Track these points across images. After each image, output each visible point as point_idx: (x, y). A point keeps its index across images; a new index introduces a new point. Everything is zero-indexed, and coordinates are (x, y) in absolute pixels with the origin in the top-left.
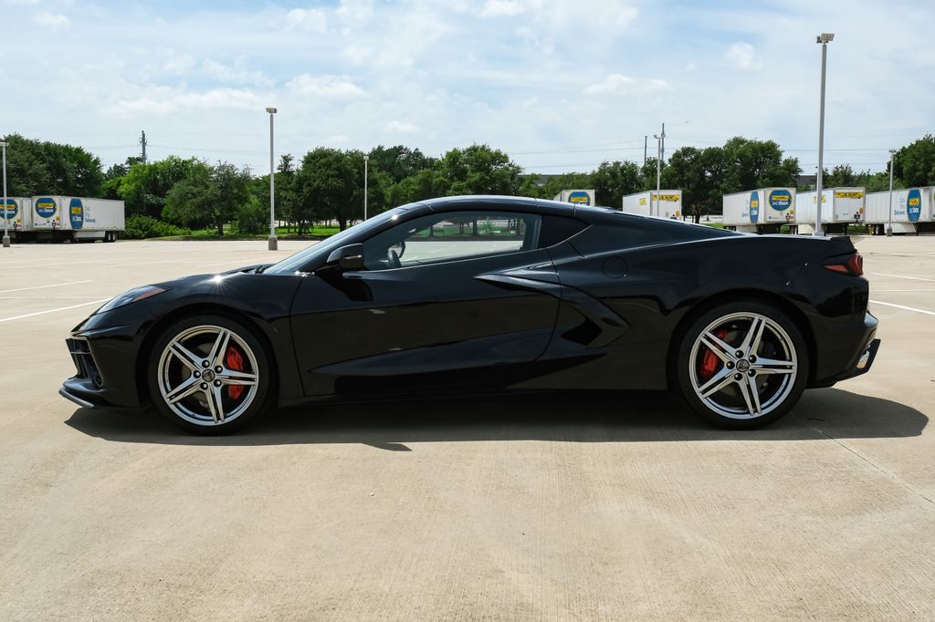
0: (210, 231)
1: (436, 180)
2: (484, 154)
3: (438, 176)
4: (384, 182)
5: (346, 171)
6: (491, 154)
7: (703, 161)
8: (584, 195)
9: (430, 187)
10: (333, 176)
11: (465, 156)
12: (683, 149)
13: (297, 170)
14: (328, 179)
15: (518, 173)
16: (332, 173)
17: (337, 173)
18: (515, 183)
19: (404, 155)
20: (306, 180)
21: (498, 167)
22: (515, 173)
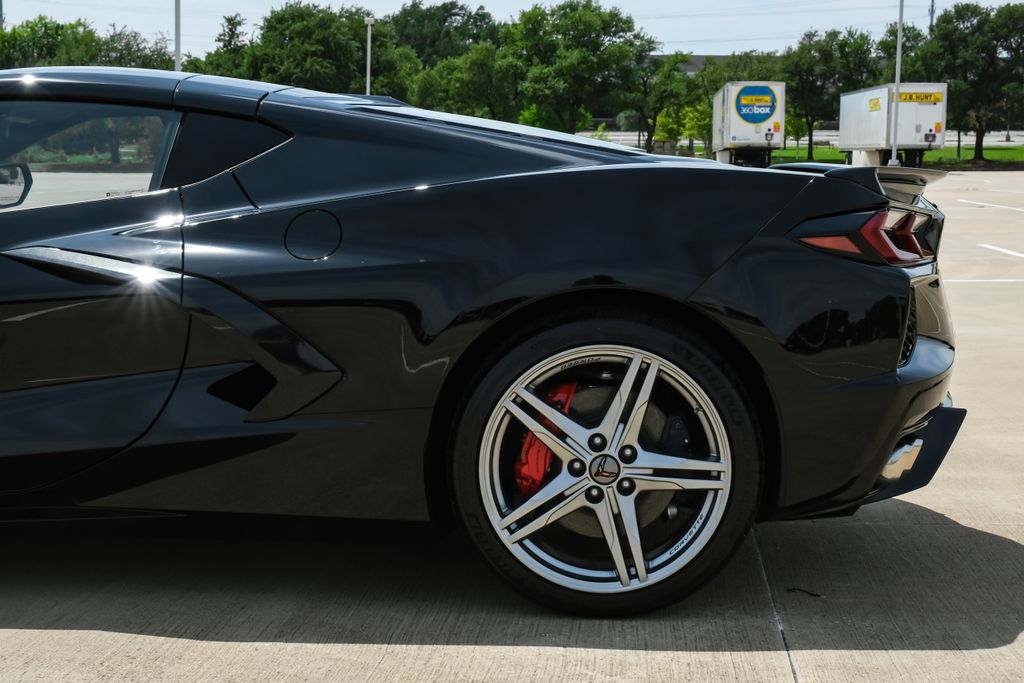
0: (100, 156)
1: (500, 63)
2: (589, 17)
3: (504, 57)
4: (407, 66)
5: (338, 44)
6: (600, 15)
7: (993, 30)
8: (766, 91)
9: (489, 76)
10: (314, 54)
11: (554, 20)
12: (956, 7)
13: (251, 42)
14: (305, 60)
15: (650, 50)
16: (313, 49)
17: (321, 48)
18: (644, 70)
19: (458, 18)
20: (267, 61)
21: (614, 39)
22: (644, 51)
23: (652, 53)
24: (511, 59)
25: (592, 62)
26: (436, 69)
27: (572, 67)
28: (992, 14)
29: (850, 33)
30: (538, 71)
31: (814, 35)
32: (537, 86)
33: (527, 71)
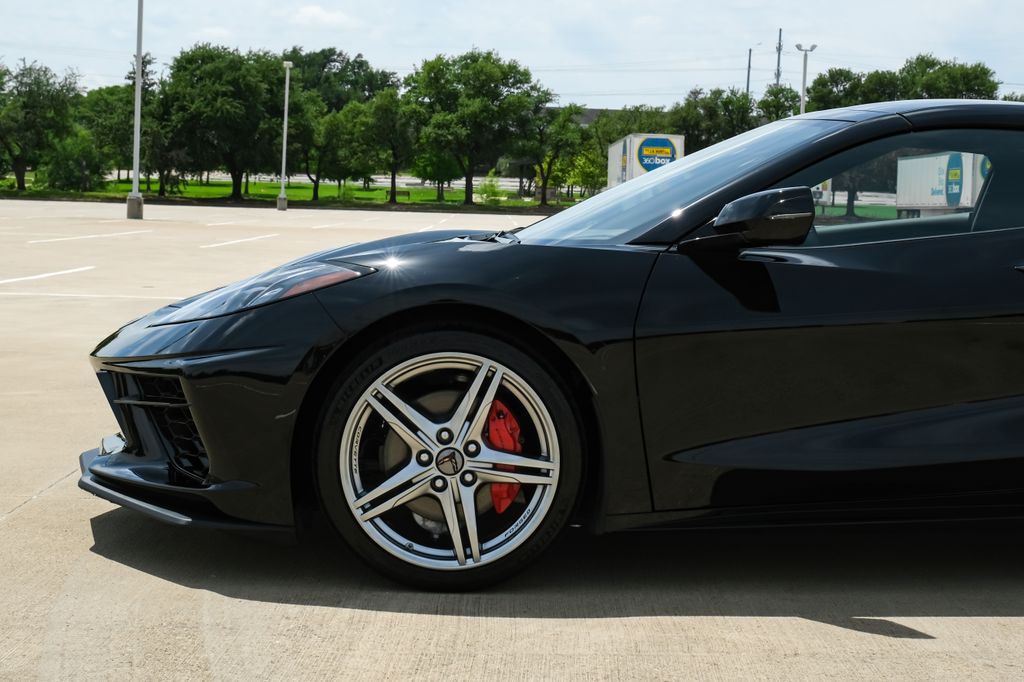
2: (489, 68)
3: (408, 103)
4: (313, 108)
5: (248, 86)
6: (499, 66)
8: (666, 143)
9: (393, 120)
10: (224, 94)
11: (456, 69)
12: (830, 71)
13: (162, 82)
14: (215, 100)
15: (547, 102)
16: (224, 89)
17: (232, 88)
18: (540, 119)
19: (337, 64)
20: (178, 99)
21: (512, 90)
22: (541, 102)
23: (548, 105)
24: (414, 106)
25: (493, 110)
26: (341, 112)
27: (474, 115)
28: (863, 79)
29: (732, 92)
30: (441, 118)
31: (699, 93)
32: (440, 132)
33: (430, 118)
